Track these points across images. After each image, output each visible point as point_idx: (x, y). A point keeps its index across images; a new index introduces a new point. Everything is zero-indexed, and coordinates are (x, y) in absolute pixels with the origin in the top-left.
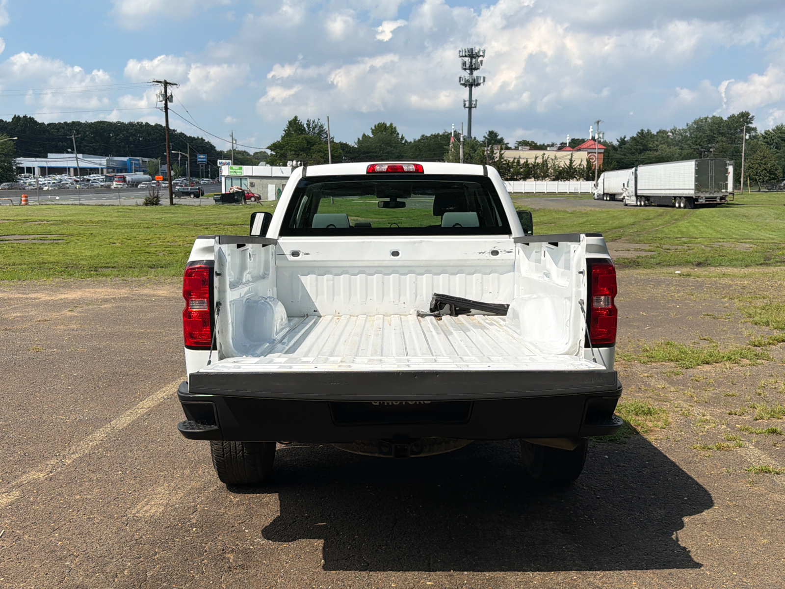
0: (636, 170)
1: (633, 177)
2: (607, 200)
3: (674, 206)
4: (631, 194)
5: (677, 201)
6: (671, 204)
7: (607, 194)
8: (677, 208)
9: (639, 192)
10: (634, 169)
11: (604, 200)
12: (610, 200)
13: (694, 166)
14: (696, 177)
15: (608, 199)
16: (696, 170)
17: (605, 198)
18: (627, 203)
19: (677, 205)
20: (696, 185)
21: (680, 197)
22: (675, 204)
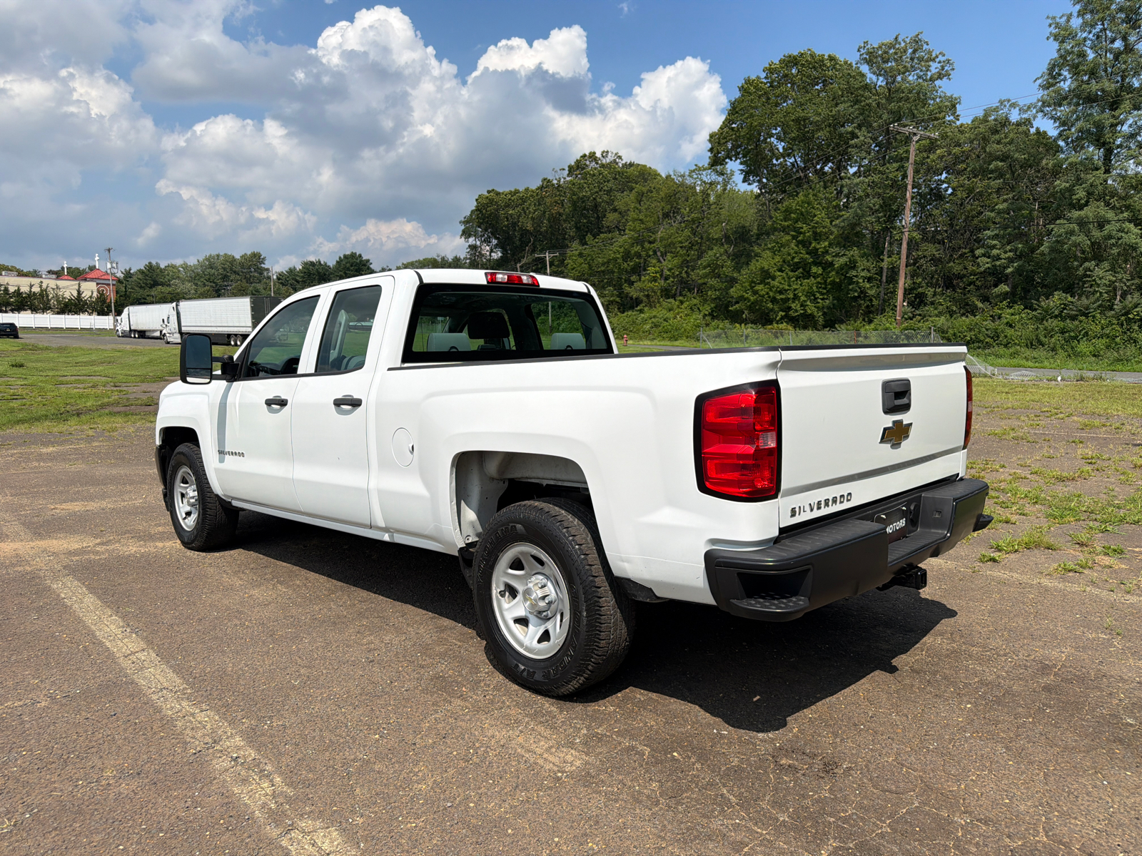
0: (177, 305)
1: (175, 313)
2: (135, 337)
3: (229, 344)
4: (174, 331)
5: (232, 339)
6: (226, 342)
7: (135, 331)
8: (233, 346)
9: (184, 329)
10: (174, 304)
11: (131, 337)
12: (139, 338)
13: (249, 303)
14: (252, 315)
15: (137, 336)
16: (251, 307)
17: (133, 336)
18: (169, 340)
19: (233, 343)
20: (252, 322)
21: (236, 335)
22: (230, 342)
